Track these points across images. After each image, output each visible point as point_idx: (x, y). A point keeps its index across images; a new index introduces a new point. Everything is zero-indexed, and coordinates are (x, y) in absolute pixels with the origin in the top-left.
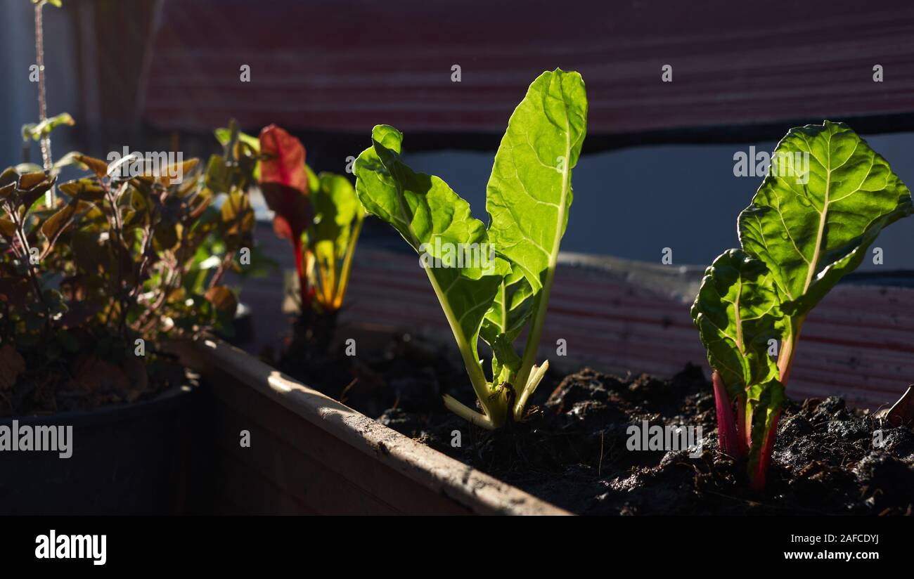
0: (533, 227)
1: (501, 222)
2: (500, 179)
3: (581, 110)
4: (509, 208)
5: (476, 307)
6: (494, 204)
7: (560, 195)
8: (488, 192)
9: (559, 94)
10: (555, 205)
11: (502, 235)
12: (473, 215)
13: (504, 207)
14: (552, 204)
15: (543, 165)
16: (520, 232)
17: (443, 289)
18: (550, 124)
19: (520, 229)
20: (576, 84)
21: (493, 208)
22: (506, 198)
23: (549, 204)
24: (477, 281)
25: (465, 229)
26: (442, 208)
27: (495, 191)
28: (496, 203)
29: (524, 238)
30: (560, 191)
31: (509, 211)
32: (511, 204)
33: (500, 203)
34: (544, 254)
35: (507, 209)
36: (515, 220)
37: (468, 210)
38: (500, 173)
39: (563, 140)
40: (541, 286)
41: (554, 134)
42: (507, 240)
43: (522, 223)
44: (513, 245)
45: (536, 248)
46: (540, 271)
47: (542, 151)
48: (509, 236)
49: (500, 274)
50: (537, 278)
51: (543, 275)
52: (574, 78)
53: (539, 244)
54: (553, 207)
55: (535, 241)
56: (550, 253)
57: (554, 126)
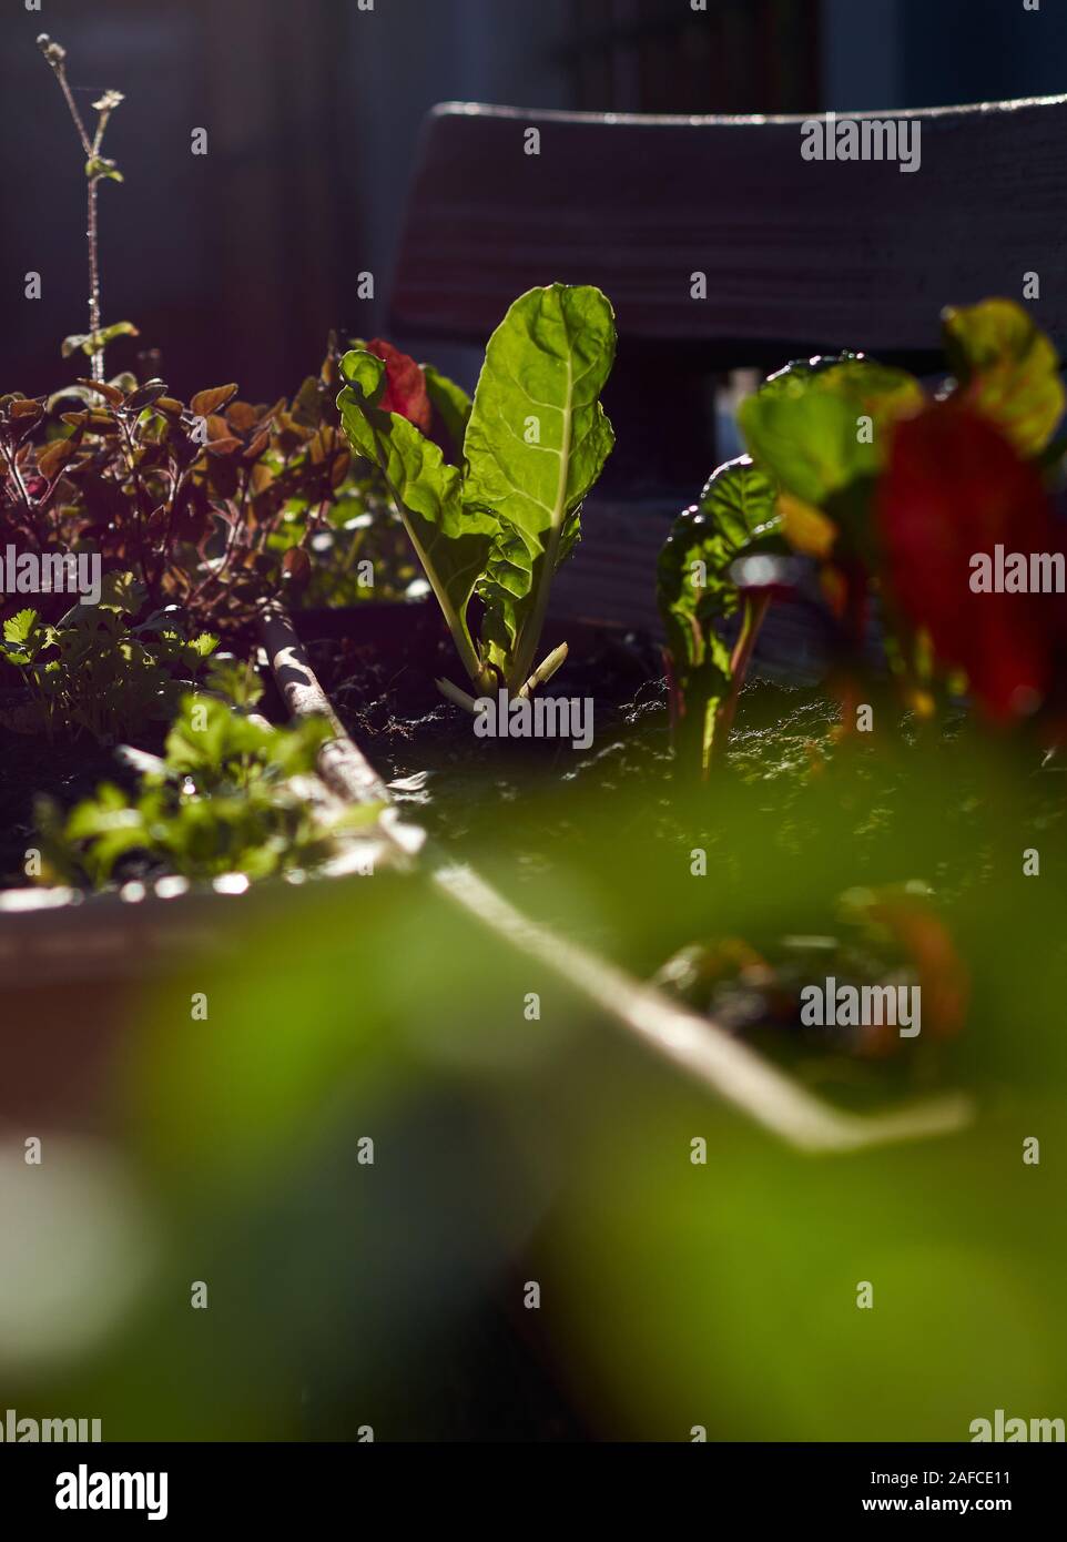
0: (527, 475)
1: (482, 470)
2: (482, 418)
3: (601, 334)
4: (493, 453)
5: (461, 571)
6: (473, 448)
7: (561, 439)
8: (467, 434)
9: (558, 315)
10: (555, 451)
11: (485, 485)
12: (446, 461)
13: (486, 451)
14: (551, 450)
15: (534, 402)
16: (508, 483)
17: (425, 549)
18: (541, 352)
19: (509, 479)
20: (592, 301)
21: (472, 453)
22: (490, 441)
23: (547, 450)
24: (455, 540)
25: (439, 477)
26: (410, 450)
27: (475, 431)
28: (477, 446)
29: (515, 490)
30: (561, 435)
31: (493, 458)
32: (498, 448)
33: (482, 448)
34: (543, 510)
35: (490, 455)
36: (501, 467)
37: (441, 453)
38: (480, 411)
39: (562, 371)
40: (543, 550)
41: (547, 364)
42: (493, 491)
43: (512, 472)
44: (501, 498)
45: (533, 503)
46: (540, 530)
47: (532, 384)
48: (494, 487)
49: (486, 532)
50: (535, 539)
51: (544, 536)
52: (588, 295)
53: (536, 498)
54: (553, 453)
55: (529, 494)
56: (553, 509)
57: (546, 355)
